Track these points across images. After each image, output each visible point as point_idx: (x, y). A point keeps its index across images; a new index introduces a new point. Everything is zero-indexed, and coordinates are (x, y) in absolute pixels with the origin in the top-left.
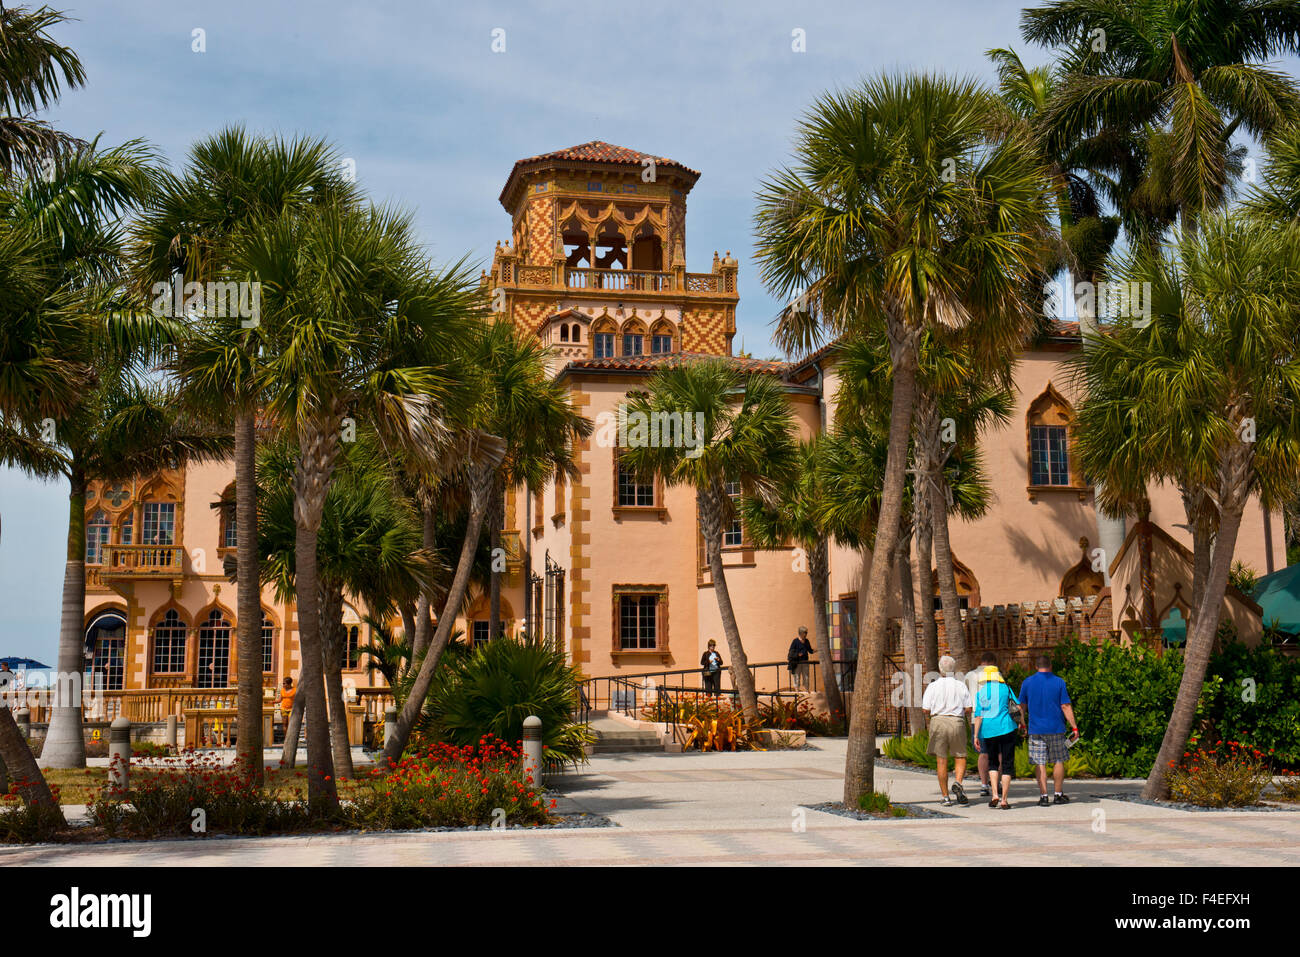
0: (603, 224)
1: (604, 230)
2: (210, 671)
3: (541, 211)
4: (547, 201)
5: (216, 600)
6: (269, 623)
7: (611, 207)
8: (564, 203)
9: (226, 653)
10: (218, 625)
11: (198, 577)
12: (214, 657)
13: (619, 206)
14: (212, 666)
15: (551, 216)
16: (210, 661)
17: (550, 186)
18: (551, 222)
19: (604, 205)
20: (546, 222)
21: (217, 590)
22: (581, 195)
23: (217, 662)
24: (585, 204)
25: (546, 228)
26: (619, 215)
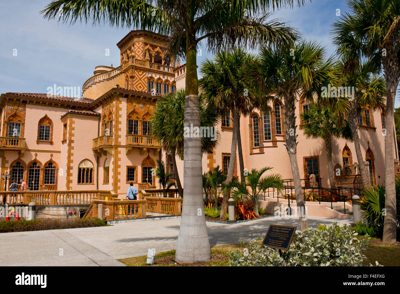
0: (156, 52)
1: (156, 54)
2: (33, 184)
3: (139, 46)
4: (141, 43)
5: (35, 159)
6: (54, 167)
7: (158, 48)
8: (146, 44)
9: (38, 178)
10: (36, 167)
11: (29, 150)
12: (34, 179)
13: (161, 48)
14: (33, 182)
15: (142, 47)
16: (32, 180)
17: (142, 39)
18: (142, 49)
19: (156, 47)
20: (140, 49)
21: (36, 155)
22: (150, 43)
23: (35, 180)
24: (151, 46)
25: (140, 51)
26: (160, 51)
